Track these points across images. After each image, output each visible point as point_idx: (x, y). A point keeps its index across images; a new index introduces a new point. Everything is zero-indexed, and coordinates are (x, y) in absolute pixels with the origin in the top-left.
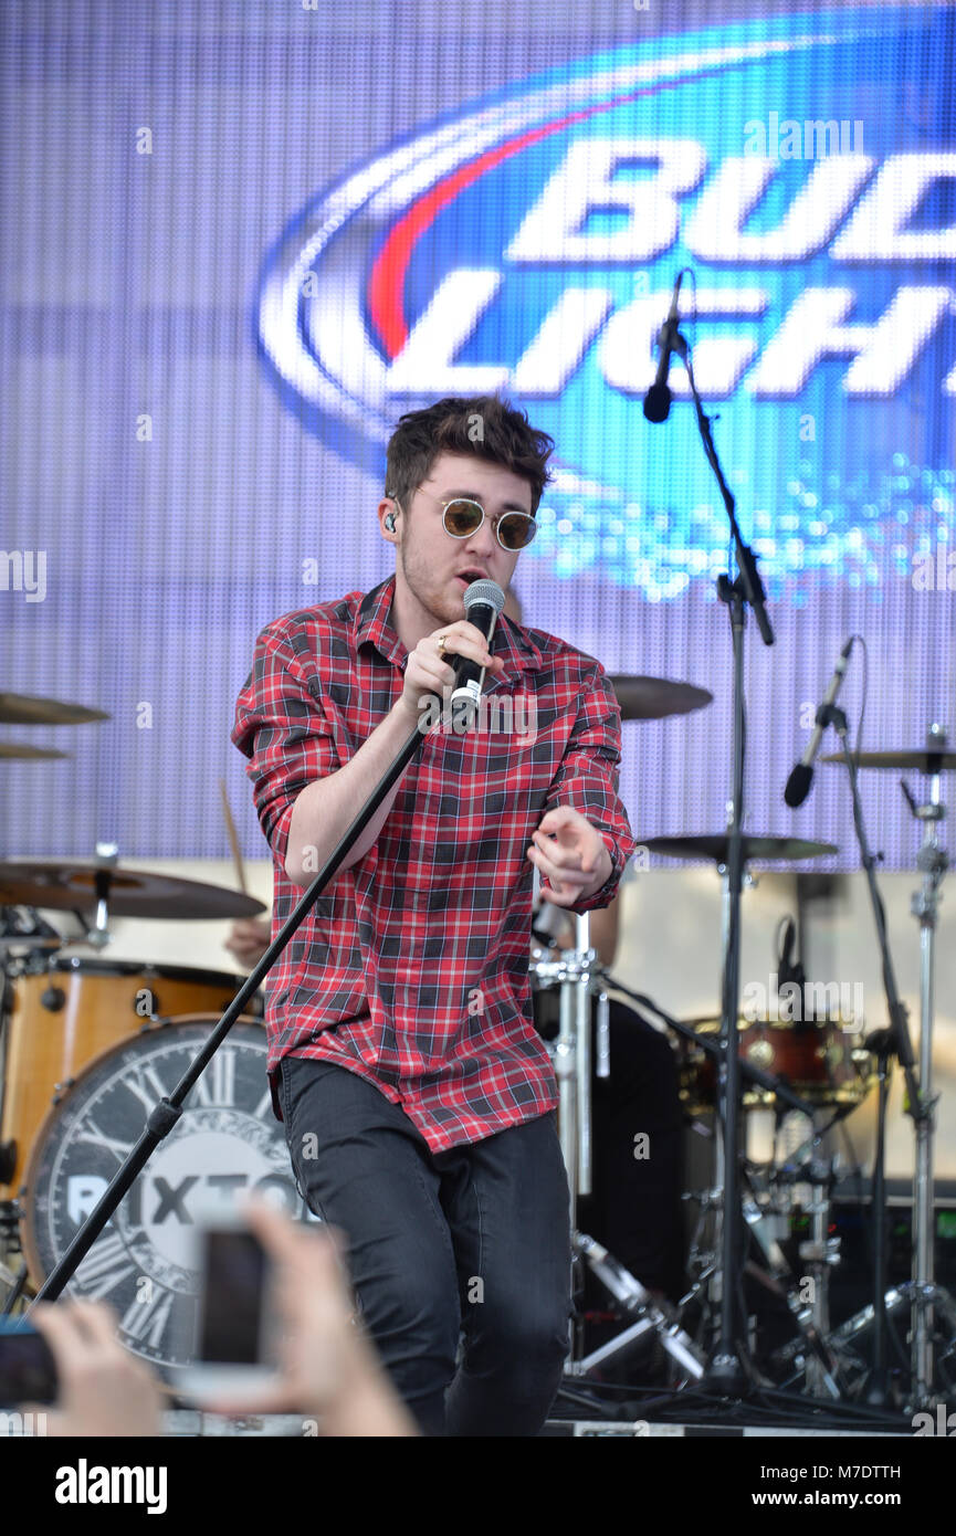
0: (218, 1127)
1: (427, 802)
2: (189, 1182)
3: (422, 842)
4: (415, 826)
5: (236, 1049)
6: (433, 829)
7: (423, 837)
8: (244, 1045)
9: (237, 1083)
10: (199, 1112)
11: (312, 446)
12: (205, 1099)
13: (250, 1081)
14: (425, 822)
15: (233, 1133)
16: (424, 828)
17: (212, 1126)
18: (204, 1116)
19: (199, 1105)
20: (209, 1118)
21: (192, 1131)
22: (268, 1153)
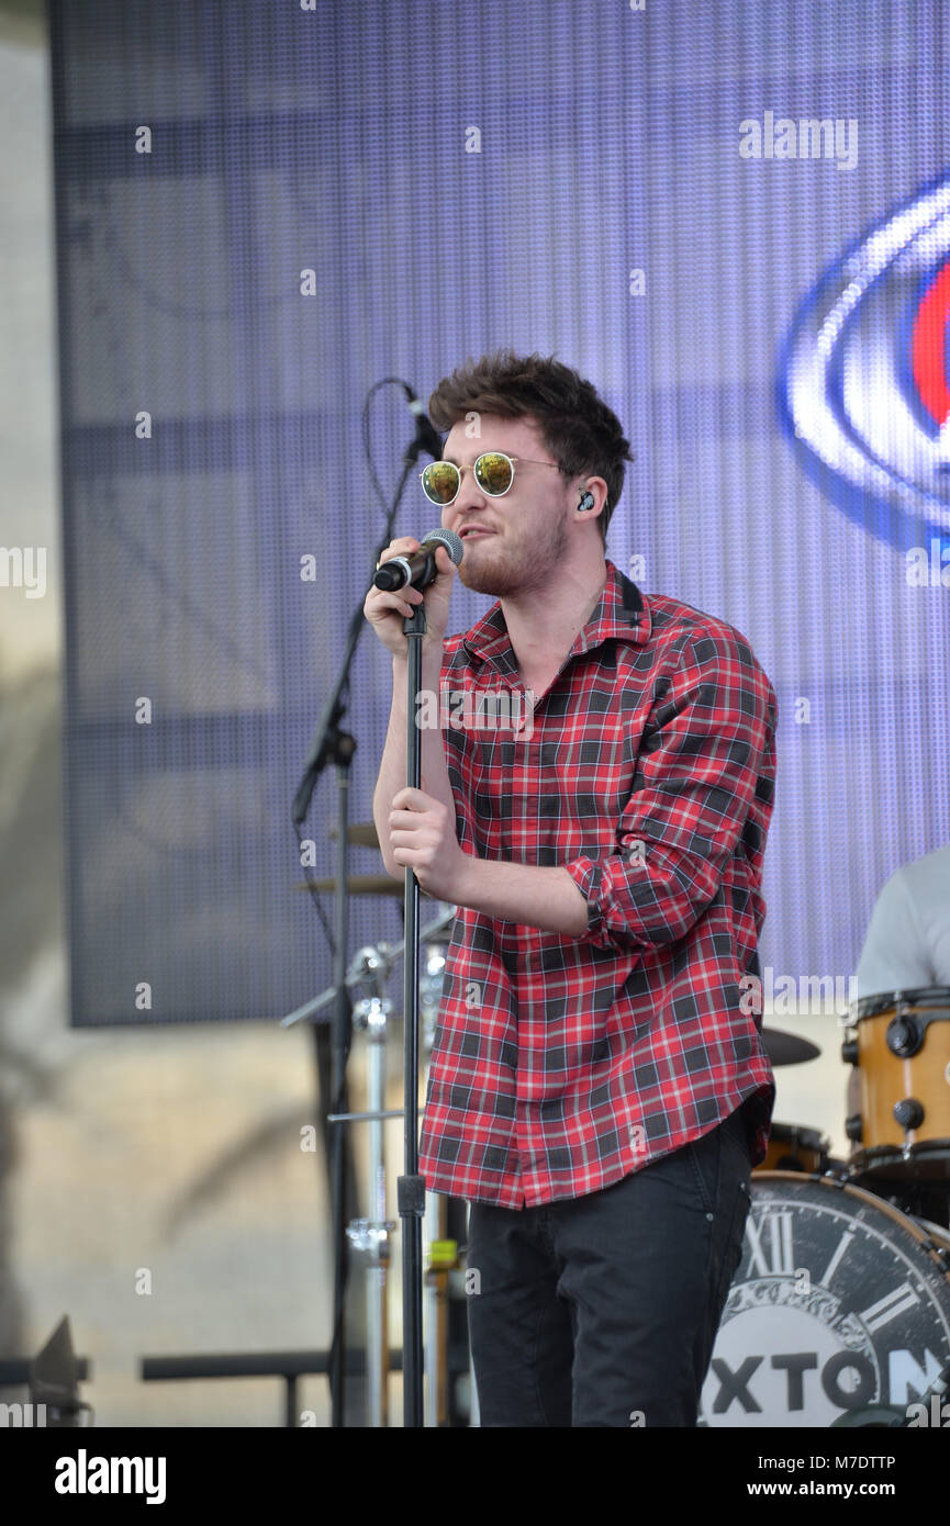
0: (779, 1300)
1: (525, 805)
2: (752, 1365)
3: (524, 847)
4: (515, 832)
5: (794, 1210)
6: (533, 832)
7: (524, 842)
8: (802, 1205)
9: (796, 1248)
10: (757, 1283)
11: (837, 517)
12: (762, 1269)
13: (812, 1246)
14: (524, 826)
15: (796, 1306)
16: (524, 833)
17: (774, 1299)
18: (764, 1288)
19: (755, 1275)
20: (769, 1290)
21: (751, 1306)
22: (838, 1328)
